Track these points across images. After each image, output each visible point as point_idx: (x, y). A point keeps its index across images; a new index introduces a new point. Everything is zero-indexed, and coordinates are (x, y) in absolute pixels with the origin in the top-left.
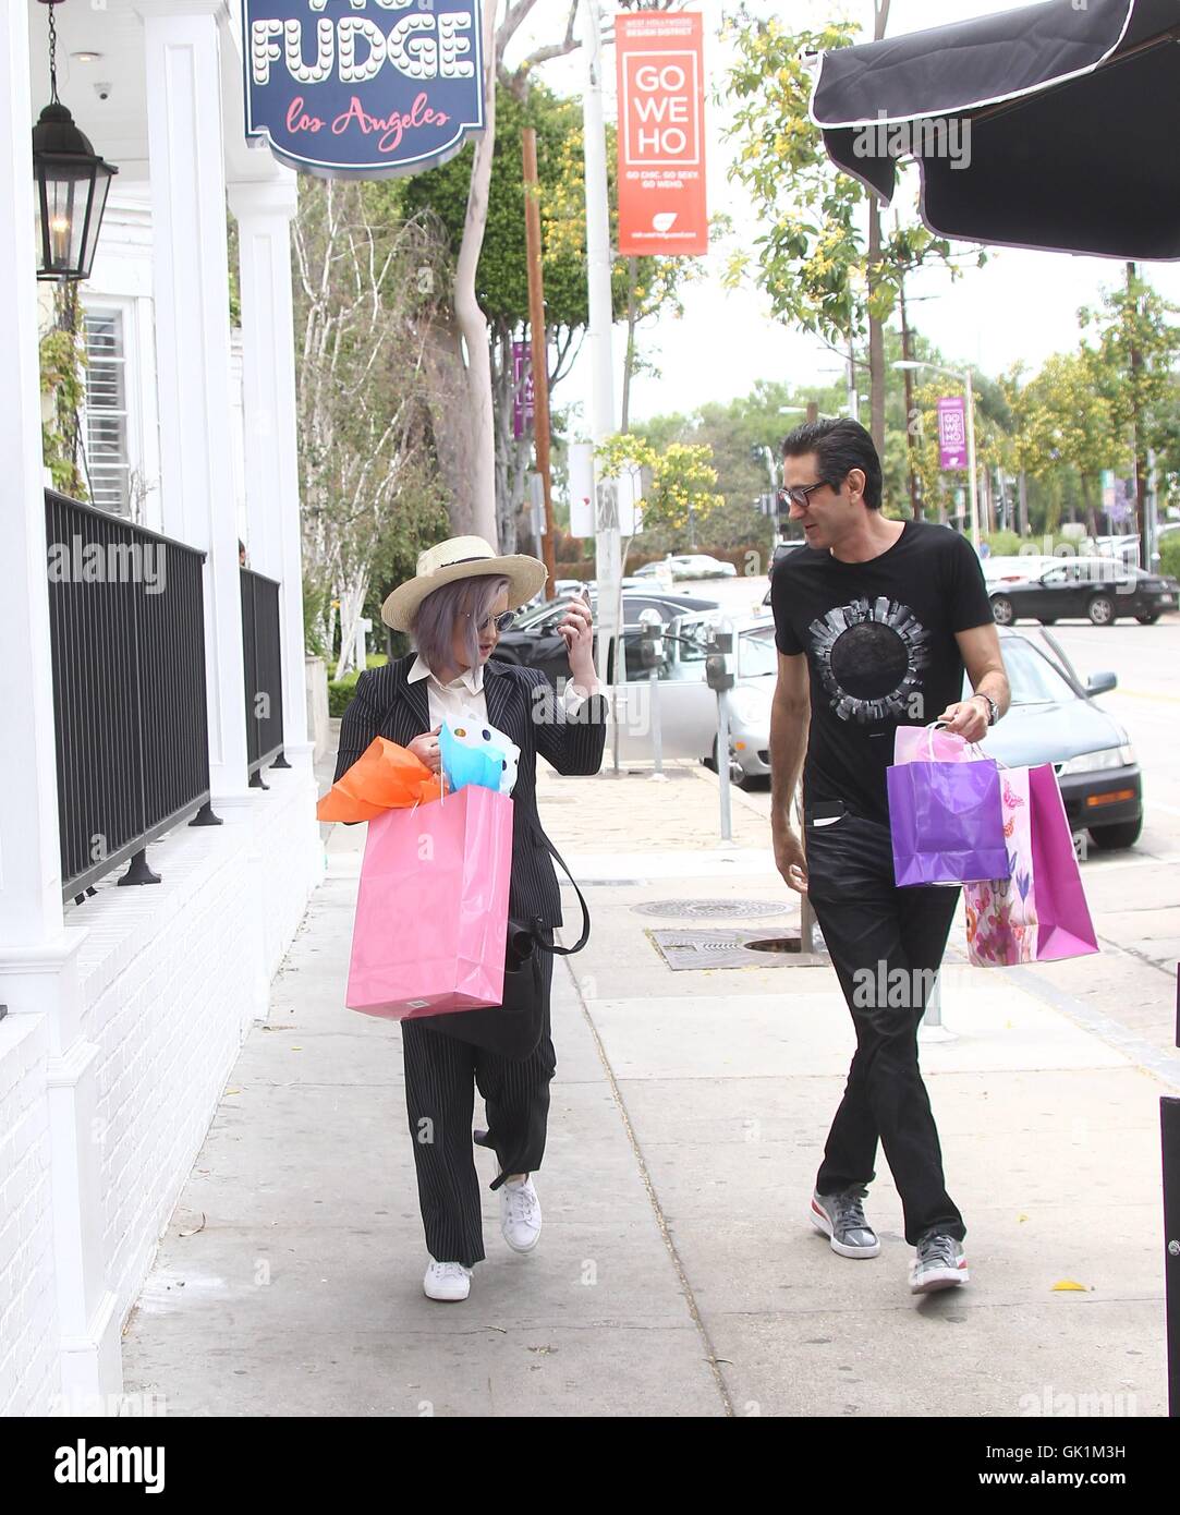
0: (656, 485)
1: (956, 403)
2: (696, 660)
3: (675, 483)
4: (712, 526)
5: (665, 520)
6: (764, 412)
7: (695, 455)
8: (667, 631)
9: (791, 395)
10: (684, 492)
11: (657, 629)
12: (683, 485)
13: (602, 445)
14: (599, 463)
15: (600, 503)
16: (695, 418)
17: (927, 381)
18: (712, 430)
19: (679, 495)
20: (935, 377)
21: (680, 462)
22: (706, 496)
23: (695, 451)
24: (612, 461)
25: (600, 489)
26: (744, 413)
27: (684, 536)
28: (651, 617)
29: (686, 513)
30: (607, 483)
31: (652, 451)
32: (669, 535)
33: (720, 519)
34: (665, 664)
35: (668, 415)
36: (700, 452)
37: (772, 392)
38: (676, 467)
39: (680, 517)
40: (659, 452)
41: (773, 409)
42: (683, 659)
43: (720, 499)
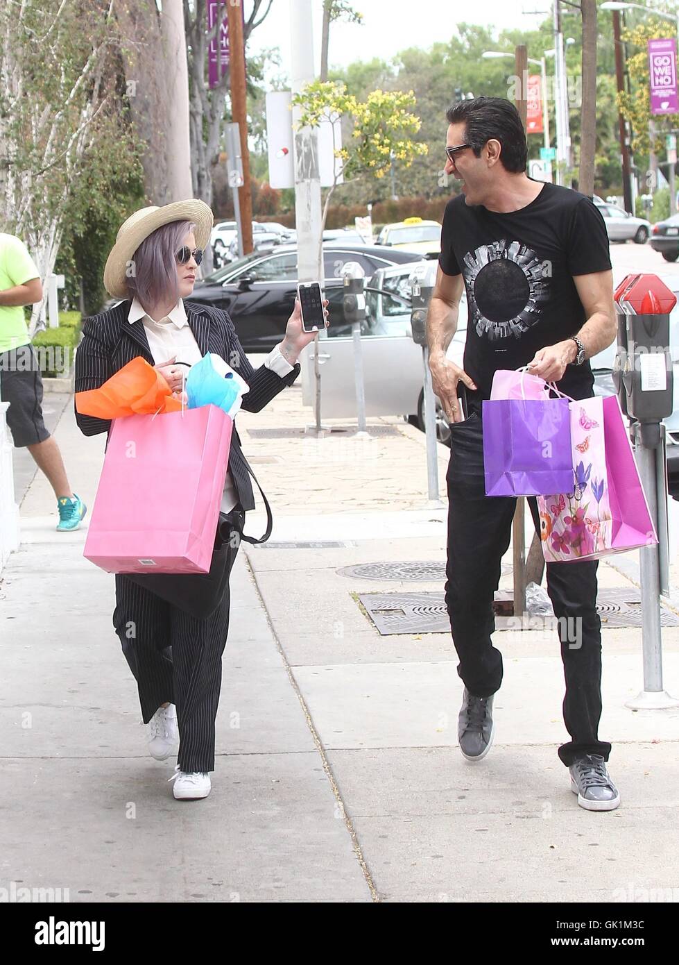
0: (357, 133)
1: (668, 45)
2: (399, 314)
3: (377, 131)
4: (413, 175)
5: (367, 170)
6: (467, 57)
7: (398, 102)
8: (369, 285)
9: (495, 38)
10: (387, 141)
11: (360, 282)
12: (385, 134)
13: (302, 93)
14: (299, 112)
15: (299, 153)
16: (394, 64)
17: (638, 22)
18: (413, 76)
19: (382, 144)
20: (644, 18)
21: (382, 110)
22: (409, 145)
23: (398, 98)
24: (312, 109)
25: (299, 138)
26: (446, 58)
27: (384, 186)
28: (355, 270)
29: (388, 163)
30: (306, 132)
31: (353, 98)
32: (370, 186)
33: (422, 169)
34: (367, 318)
35: (367, 61)
36: (402, 99)
37: (476, 36)
38: (377, 115)
39: (383, 167)
40: (361, 100)
41: (476, 55)
42: (386, 313)
43: (423, 148)
